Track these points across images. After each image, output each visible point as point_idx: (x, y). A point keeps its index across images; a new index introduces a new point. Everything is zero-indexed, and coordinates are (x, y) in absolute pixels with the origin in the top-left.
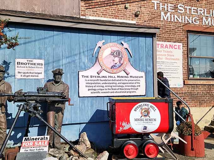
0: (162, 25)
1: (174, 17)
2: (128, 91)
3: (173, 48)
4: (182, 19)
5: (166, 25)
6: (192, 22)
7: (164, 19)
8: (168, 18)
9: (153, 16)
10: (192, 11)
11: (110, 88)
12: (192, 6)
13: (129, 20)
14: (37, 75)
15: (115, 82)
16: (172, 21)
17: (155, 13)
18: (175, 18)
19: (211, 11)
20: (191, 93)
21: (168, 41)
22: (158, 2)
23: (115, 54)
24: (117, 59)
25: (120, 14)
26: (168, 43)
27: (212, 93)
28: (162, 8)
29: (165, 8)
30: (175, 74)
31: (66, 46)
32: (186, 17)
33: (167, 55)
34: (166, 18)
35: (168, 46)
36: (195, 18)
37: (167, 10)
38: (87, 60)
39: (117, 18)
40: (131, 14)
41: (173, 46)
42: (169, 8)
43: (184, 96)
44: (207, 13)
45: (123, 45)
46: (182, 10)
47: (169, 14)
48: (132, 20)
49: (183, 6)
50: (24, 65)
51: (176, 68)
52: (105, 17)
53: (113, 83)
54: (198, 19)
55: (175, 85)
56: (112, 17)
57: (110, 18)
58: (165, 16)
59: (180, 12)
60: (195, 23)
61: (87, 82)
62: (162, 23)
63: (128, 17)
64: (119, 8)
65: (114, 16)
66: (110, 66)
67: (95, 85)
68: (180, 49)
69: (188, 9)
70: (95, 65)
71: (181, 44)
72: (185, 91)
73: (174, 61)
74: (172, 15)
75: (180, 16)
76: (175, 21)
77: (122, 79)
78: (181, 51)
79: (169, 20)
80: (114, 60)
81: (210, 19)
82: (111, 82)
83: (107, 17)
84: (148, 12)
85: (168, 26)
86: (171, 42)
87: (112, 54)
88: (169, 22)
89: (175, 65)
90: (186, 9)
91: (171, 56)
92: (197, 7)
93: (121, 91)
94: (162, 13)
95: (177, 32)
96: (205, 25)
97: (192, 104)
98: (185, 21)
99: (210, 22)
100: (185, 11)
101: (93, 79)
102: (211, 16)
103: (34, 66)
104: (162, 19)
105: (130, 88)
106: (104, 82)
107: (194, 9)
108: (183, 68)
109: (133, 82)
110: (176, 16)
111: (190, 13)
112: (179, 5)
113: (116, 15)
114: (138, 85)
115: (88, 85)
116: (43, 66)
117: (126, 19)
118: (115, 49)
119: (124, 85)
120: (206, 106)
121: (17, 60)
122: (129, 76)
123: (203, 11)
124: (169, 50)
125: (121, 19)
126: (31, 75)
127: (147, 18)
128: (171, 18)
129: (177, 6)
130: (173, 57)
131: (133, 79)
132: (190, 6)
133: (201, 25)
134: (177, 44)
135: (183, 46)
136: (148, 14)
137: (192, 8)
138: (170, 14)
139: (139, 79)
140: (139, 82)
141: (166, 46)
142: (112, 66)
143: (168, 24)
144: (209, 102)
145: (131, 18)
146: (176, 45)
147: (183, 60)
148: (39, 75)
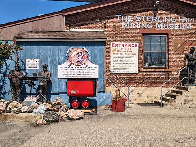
0: (123, 31)
1: (132, 24)
2: (87, 75)
3: (131, 46)
4: (138, 26)
5: (126, 31)
6: (147, 27)
7: (124, 27)
8: (127, 26)
9: (116, 25)
10: (147, 19)
11: (76, 74)
12: (147, 16)
13: (99, 29)
14: (36, 67)
15: (79, 70)
16: (131, 27)
17: (118, 23)
18: (134, 25)
19: (163, 18)
20: (145, 77)
21: (127, 42)
22: (121, 15)
23: (79, 54)
24: (80, 57)
25: (93, 26)
26: (128, 44)
27: (162, 77)
28: (123, 19)
29: (125, 19)
30: (132, 64)
31: (51, 51)
32: (142, 24)
33: (126, 52)
34: (126, 26)
35: (128, 45)
36: (149, 24)
37: (127, 20)
38: (62, 59)
39: (91, 28)
40: (101, 26)
41: (131, 45)
42: (129, 18)
43: (138, 80)
44: (160, 20)
45: (84, 49)
46: (139, 19)
47: (128, 23)
48: (101, 29)
49: (140, 16)
50: (30, 62)
51: (134, 60)
52: (82, 29)
53: (78, 71)
54: (152, 24)
55: (132, 72)
56: (87, 28)
57: (86, 29)
58: (126, 24)
59: (137, 20)
60: (149, 28)
61: (63, 70)
62: (123, 29)
63: (98, 27)
64: (92, 22)
65: (89, 27)
66: (76, 62)
67: (67, 72)
68: (137, 47)
69: (144, 18)
70: (68, 61)
71: (138, 43)
72: (140, 76)
73: (132, 55)
74: (131, 24)
75: (137, 24)
76: (133, 27)
77: (83, 68)
78: (138, 48)
79: (128, 27)
80: (78, 58)
81: (162, 24)
82: (76, 70)
83: (84, 29)
84: (113, 23)
85: (128, 31)
86: (130, 42)
87: (77, 54)
88: (129, 28)
89: (133, 58)
90: (143, 18)
91: (129, 52)
92: (152, 16)
93: (82, 75)
94: (124, 23)
95: (134, 35)
96: (158, 29)
97: (144, 85)
98: (141, 27)
99: (162, 26)
100: (141, 19)
101: (66, 69)
102: (163, 21)
103: (35, 62)
104: (123, 27)
105: (88, 74)
106: (72, 70)
107: (148, 18)
108: (139, 60)
109: (90, 70)
110: (134, 24)
111: (145, 21)
112: (137, 16)
113: (90, 26)
114: (93, 72)
115: (63, 72)
116: (39, 62)
117: (97, 29)
118: (79, 51)
119: (84, 72)
120: (156, 87)
121: (27, 60)
122: (88, 67)
123: (156, 19)
124: (128, 48)
125: (94, 29)
126: (33, 67)
127: (112, 27)
128: (130, 25)
129: (135, 17)
130: (130, 53)
131: (90, 68)
132: (145, 15)
133: (155, 29)
134: (135, 43)
135: (139, 45)
136: (112, 24)
137: (147, 17)
138: (130, 23)
139: (94, 68)
140: (94, 70)
141: (126, 45)
142: (77, 62)
143: (128, 30)
144: (158, 84)
145: (100, 28)
146: (134, 45)
147: (139, 54)
148: (37, 67)
